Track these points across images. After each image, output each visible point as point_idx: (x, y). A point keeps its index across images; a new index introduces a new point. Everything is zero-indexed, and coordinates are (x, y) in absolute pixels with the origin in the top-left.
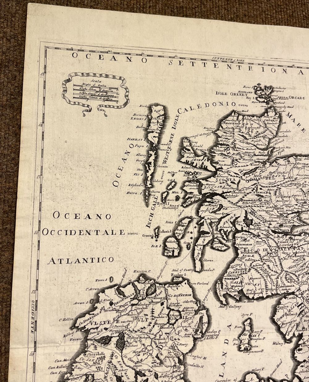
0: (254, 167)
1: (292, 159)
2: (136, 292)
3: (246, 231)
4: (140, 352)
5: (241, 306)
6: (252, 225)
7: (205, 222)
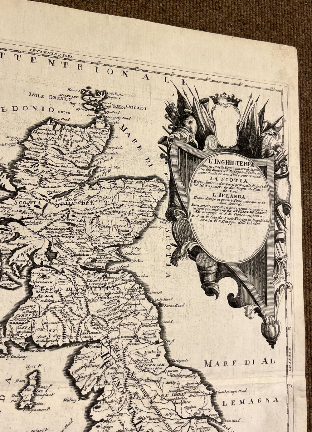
0: (67, 189)
1: (119, 182)
5: (26, 356)
6: (56, 259)
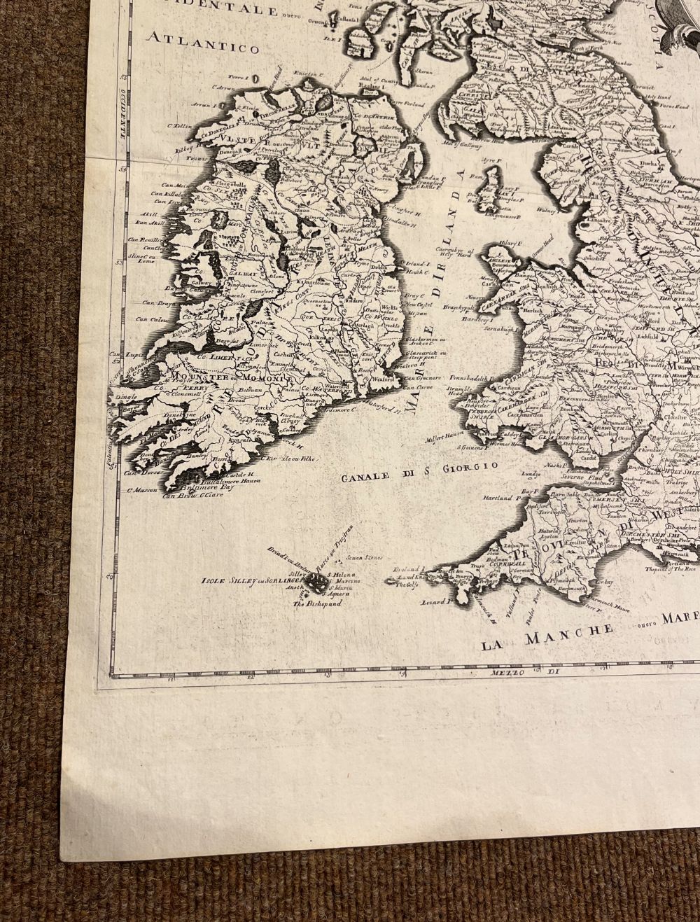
2: (298, 103)
3: (490, 36)
4: (306, 191)
5: (481, 146)
6: (501, 28)
7: (418, 14)
